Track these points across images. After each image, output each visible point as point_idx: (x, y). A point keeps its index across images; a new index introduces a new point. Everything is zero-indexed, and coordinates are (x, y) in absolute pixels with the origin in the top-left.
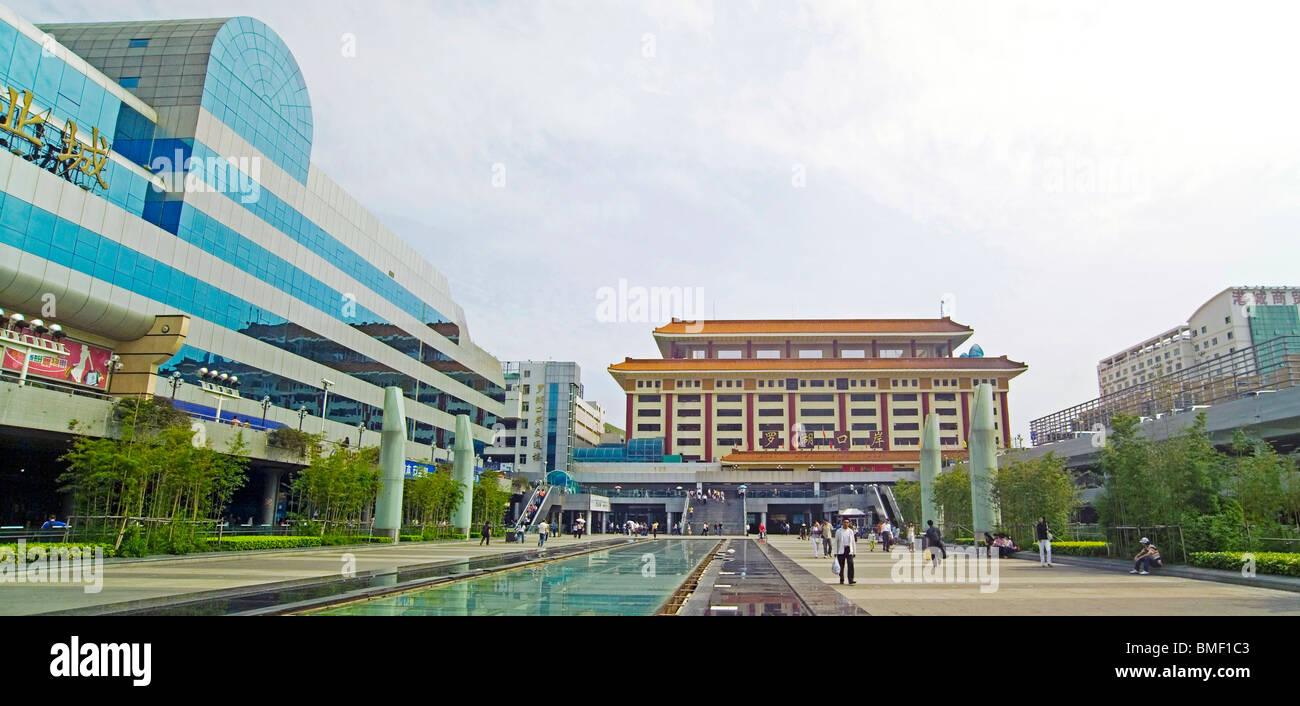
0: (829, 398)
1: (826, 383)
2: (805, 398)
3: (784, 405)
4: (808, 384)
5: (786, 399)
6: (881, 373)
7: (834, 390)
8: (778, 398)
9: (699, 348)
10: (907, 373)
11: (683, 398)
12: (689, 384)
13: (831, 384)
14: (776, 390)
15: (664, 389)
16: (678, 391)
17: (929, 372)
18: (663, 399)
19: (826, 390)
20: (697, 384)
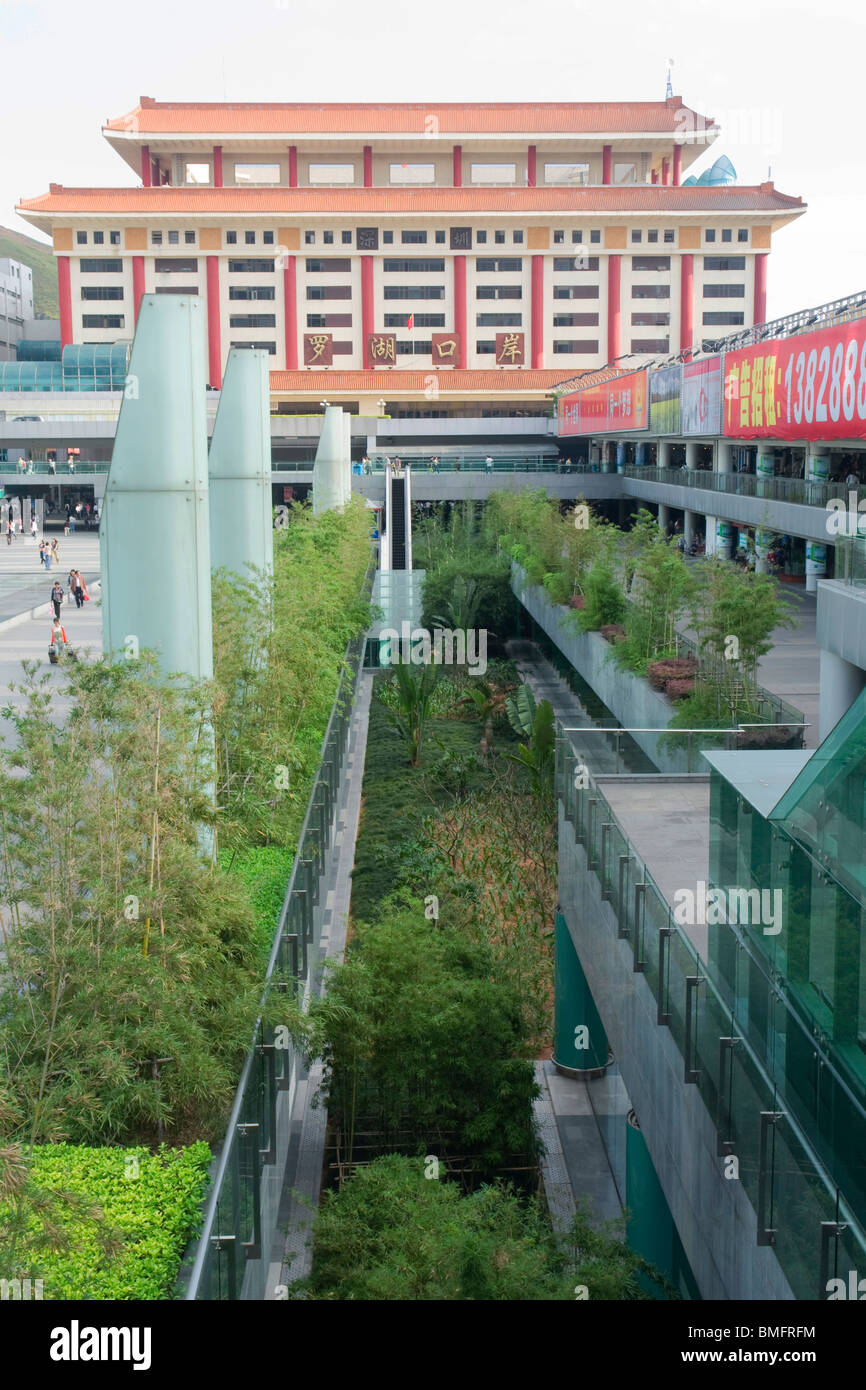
0: (436, 265)
1: (431, 237)
2: (392, 265)
3: (351, 279)
4: (397, 238)
5: (356, 266)
6: (532, 218)
7: (444, 250)
8: (342, 265)
9: (198, 158)
10: (581, 218)
11: (164, 265)
12: (173, 237)
13: (440, 238)
14: (337, 249)
15: (128, 247)
16: (152, 251)
17: (621, 218)
18: (127, 267)
19: (430, 249)
20: (190, 237)
